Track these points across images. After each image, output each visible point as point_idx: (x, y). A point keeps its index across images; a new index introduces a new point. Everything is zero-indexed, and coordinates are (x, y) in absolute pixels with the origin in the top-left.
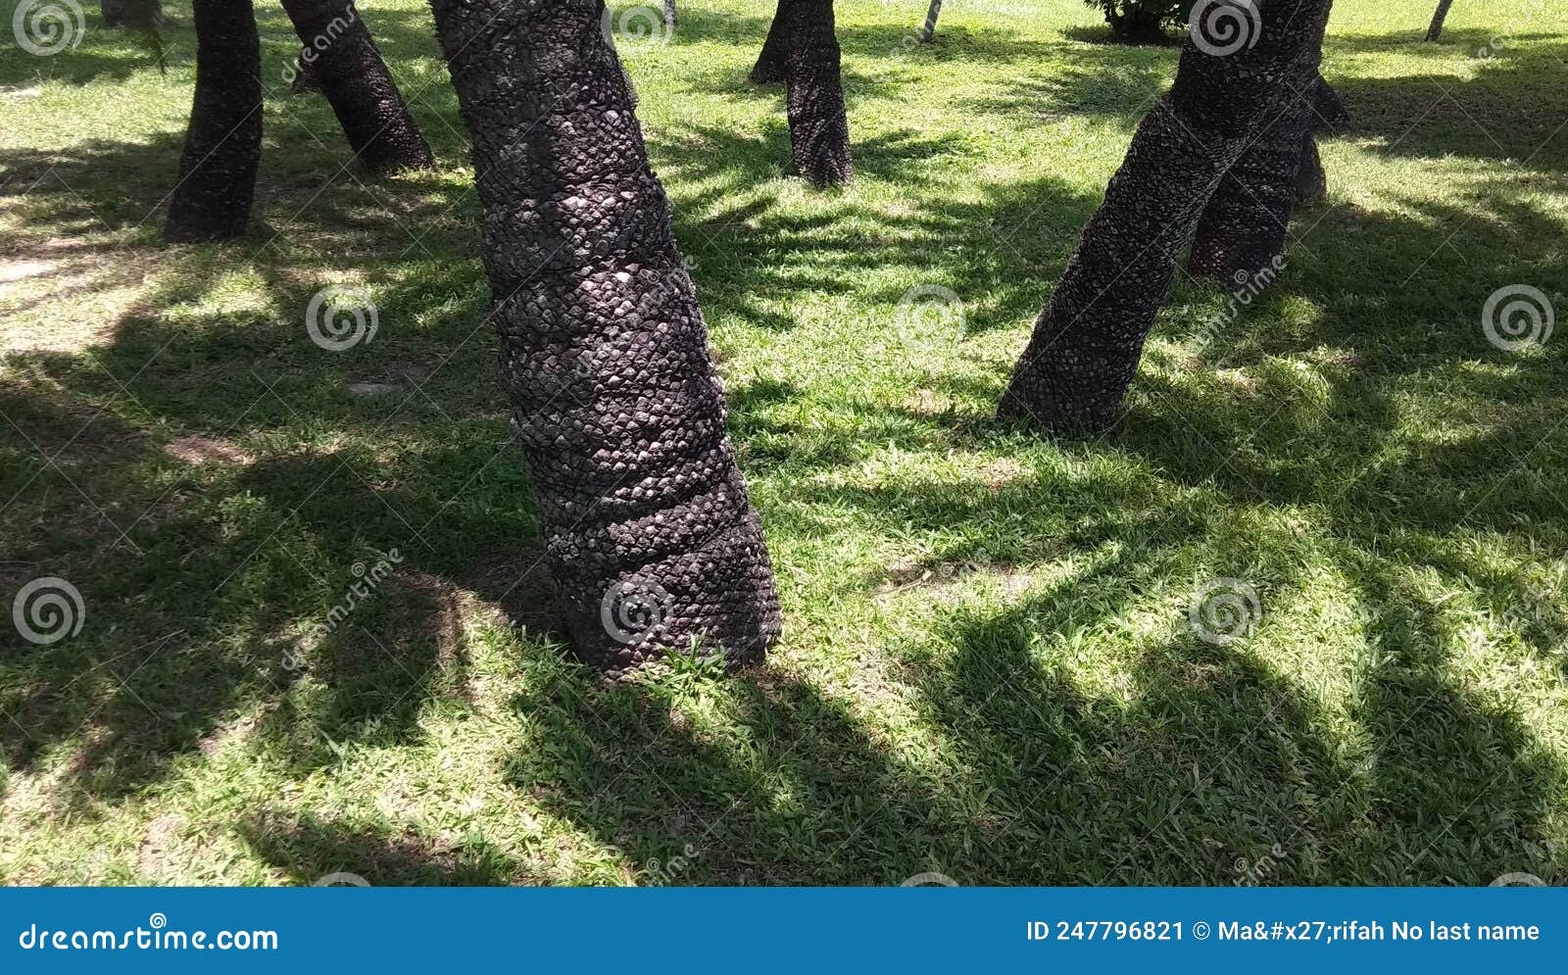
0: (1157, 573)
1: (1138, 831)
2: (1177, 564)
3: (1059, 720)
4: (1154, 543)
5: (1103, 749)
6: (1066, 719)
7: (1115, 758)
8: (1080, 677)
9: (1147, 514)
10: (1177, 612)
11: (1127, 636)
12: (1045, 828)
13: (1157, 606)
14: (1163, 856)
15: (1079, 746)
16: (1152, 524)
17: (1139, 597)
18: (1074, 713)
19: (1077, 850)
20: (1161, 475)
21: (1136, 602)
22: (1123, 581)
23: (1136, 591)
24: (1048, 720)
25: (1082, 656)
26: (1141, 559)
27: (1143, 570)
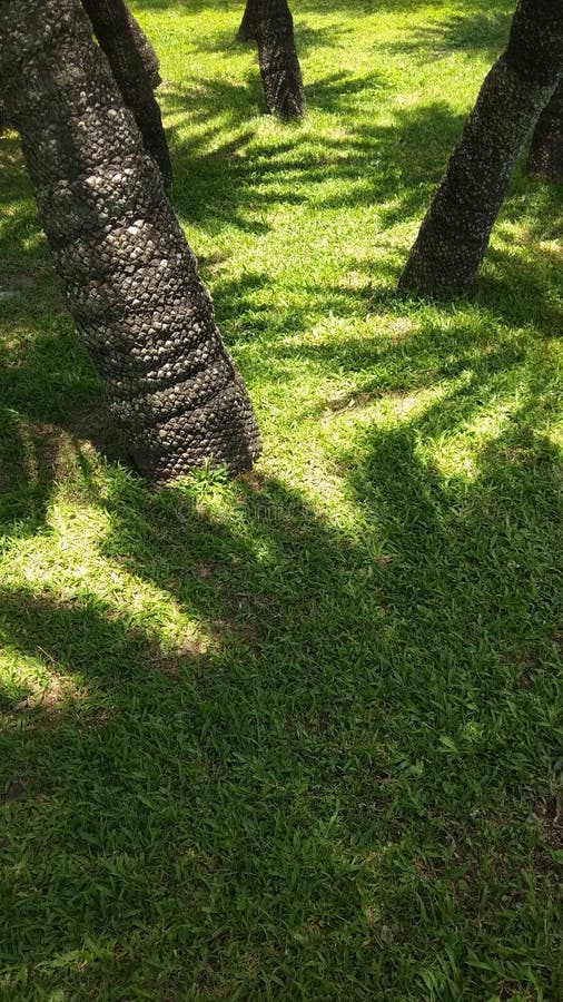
0: (493, 391)
1: (470, 559)
2: (505, 383)
3: (428, 493)
4: (492, 369)
5: (453, 510)
6: (432, 493)
7: (462, 515)
8: (442, 464)
9: (489, 349)
10: (504, 416)
11: (472, 434)
12: (416, 562)
13: (492, 413)
14: (484, 574)
15: (439, 509)
16: (492, 356)
17: (481, 408)
18: (436, 487)
19: (434, 574)
20: (500, 322)
21: (480, 411)
22: (472, 398)
23: (479, 403)
24: (421, 494)
25: (443, 450)
26: (483, 382)
27: (484, 389)
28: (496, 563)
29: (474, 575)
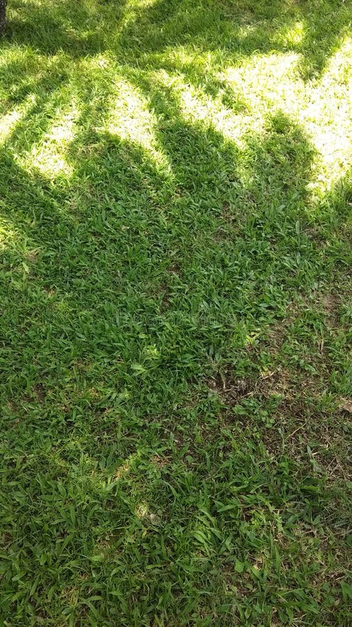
28: (113, 231)
29: (101, 244)
